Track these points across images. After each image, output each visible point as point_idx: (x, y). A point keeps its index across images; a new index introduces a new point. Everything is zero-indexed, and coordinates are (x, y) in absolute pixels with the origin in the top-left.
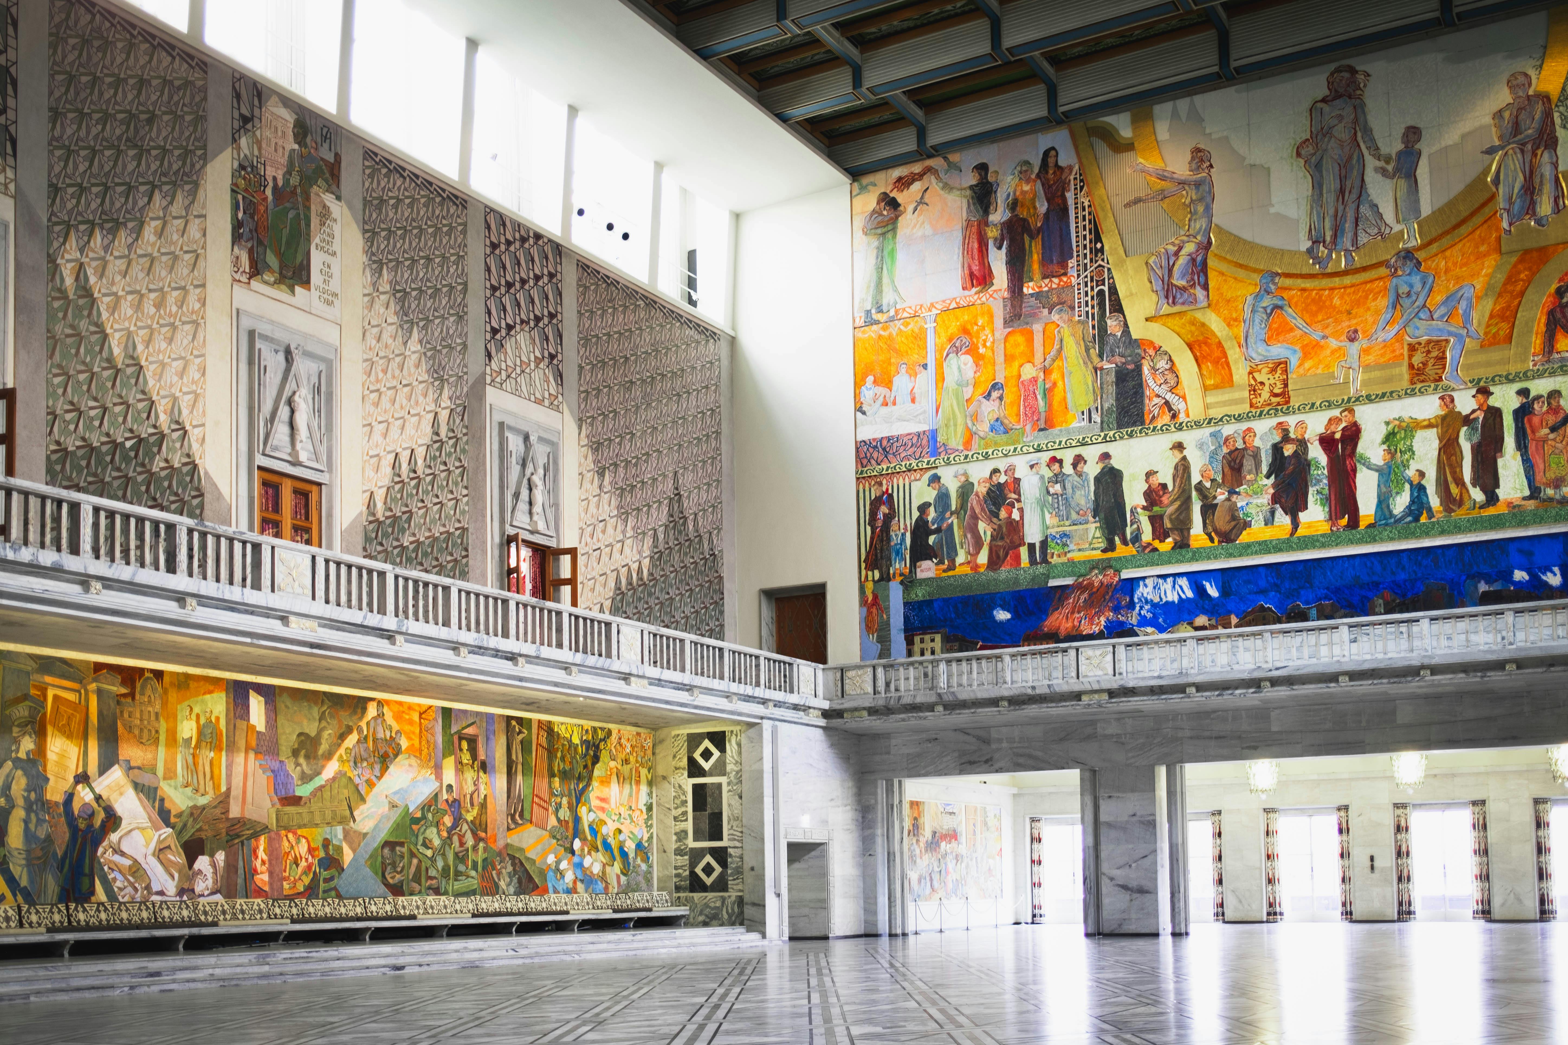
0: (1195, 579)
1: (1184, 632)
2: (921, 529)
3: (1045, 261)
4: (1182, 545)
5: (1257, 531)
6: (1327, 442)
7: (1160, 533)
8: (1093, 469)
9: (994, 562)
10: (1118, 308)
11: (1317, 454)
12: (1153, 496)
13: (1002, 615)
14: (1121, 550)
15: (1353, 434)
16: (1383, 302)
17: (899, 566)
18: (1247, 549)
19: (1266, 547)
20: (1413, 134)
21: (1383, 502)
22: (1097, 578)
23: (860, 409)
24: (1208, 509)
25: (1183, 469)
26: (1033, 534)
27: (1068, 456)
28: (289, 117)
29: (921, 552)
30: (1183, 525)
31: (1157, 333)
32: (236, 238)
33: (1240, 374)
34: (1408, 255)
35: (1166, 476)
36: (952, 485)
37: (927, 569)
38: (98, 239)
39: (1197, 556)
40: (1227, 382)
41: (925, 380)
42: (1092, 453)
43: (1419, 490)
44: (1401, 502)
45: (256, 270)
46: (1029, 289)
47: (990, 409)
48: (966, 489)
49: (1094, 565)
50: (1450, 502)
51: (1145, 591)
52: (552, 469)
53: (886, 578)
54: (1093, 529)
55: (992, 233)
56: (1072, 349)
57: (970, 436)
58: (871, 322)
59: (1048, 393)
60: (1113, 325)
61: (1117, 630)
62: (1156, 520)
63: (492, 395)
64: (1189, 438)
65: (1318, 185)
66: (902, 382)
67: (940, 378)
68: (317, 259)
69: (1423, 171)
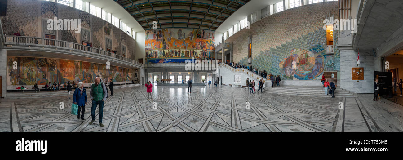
0: (170, 59)
1: (169, 63)
2: (150, 55)
3: (160, 37)
4: (169, 57)
5: (174, 57)
6: (178, 51)
7: (167, 56)
8: (163, 51)
9: (155, 57)
10: (165, 41)
11: (178, 52)
12: (167, 53)
13: (156, 61)
14: (164, 57)
15: (180, 51)
16: (182, 43)
17: (148, 57)
18: (173, 58)
19: (175, 58)
20: (185, 34)
21: (182, 56)
22: (163, 59)
23: (145, 46)
24: (171, 55)
25: (169, 52)
26: (158, 55)
27: (161, 50)
28: (108, 24)
29: (150, 56)
30: (169, 56)
31: (167, 43)
32: (105, 32)
33: (173, 46)
34: (184, 41)
35: (168, 52)
36: (152, 52)
37: (150, 58)
38: (96, 32)
39: (170, 58)
40: (172, 47)
41: (150, 44)
42: (163, 50)
43: (184, 55)
44: (183, 56)
45: (106, 34)
46: (158, 39)
47: (155, 47)
48: (153, 52)
49: (162, 58)
50: (186, 56)
51: (166, 60)
52: (125, 49)
53: (147, 58)
54: (163, 55)
55: (156, 35)
56: (161, 43)
57: (154, 48)
58: (146, 40)
59: (160, 46)
60: (164, 42)
61: (164, 63)
62: (167, 55)
63: (122, 44)
64: (169, 50)
65: (179, 35)
66: (149, 44)
67: (151, 44)
68: (110, 33)
69: (185, 36)
